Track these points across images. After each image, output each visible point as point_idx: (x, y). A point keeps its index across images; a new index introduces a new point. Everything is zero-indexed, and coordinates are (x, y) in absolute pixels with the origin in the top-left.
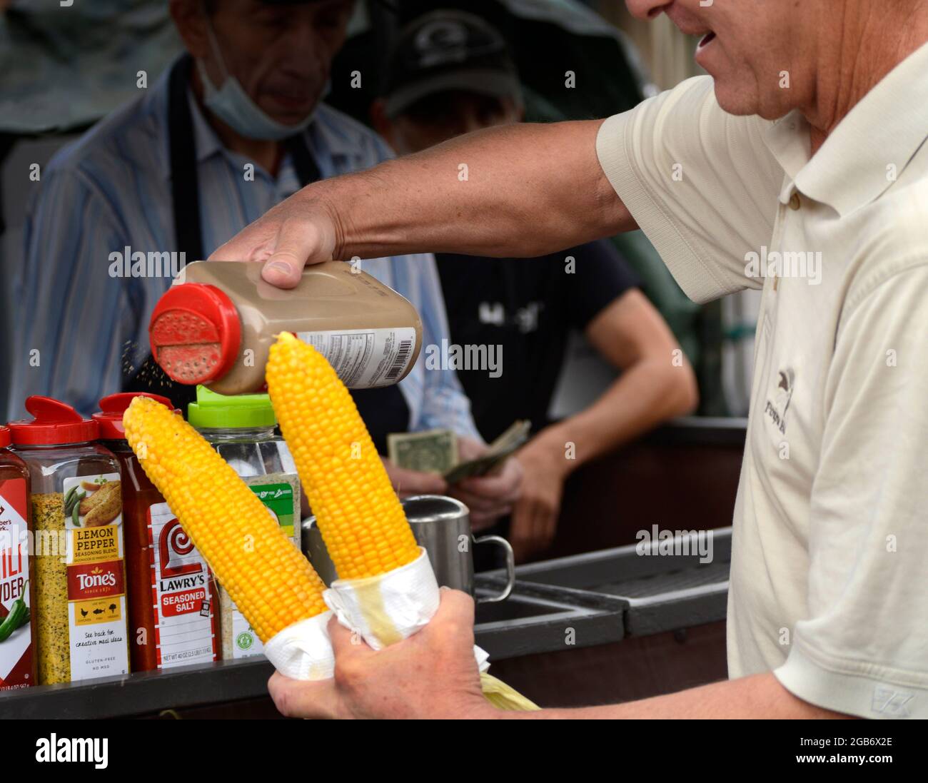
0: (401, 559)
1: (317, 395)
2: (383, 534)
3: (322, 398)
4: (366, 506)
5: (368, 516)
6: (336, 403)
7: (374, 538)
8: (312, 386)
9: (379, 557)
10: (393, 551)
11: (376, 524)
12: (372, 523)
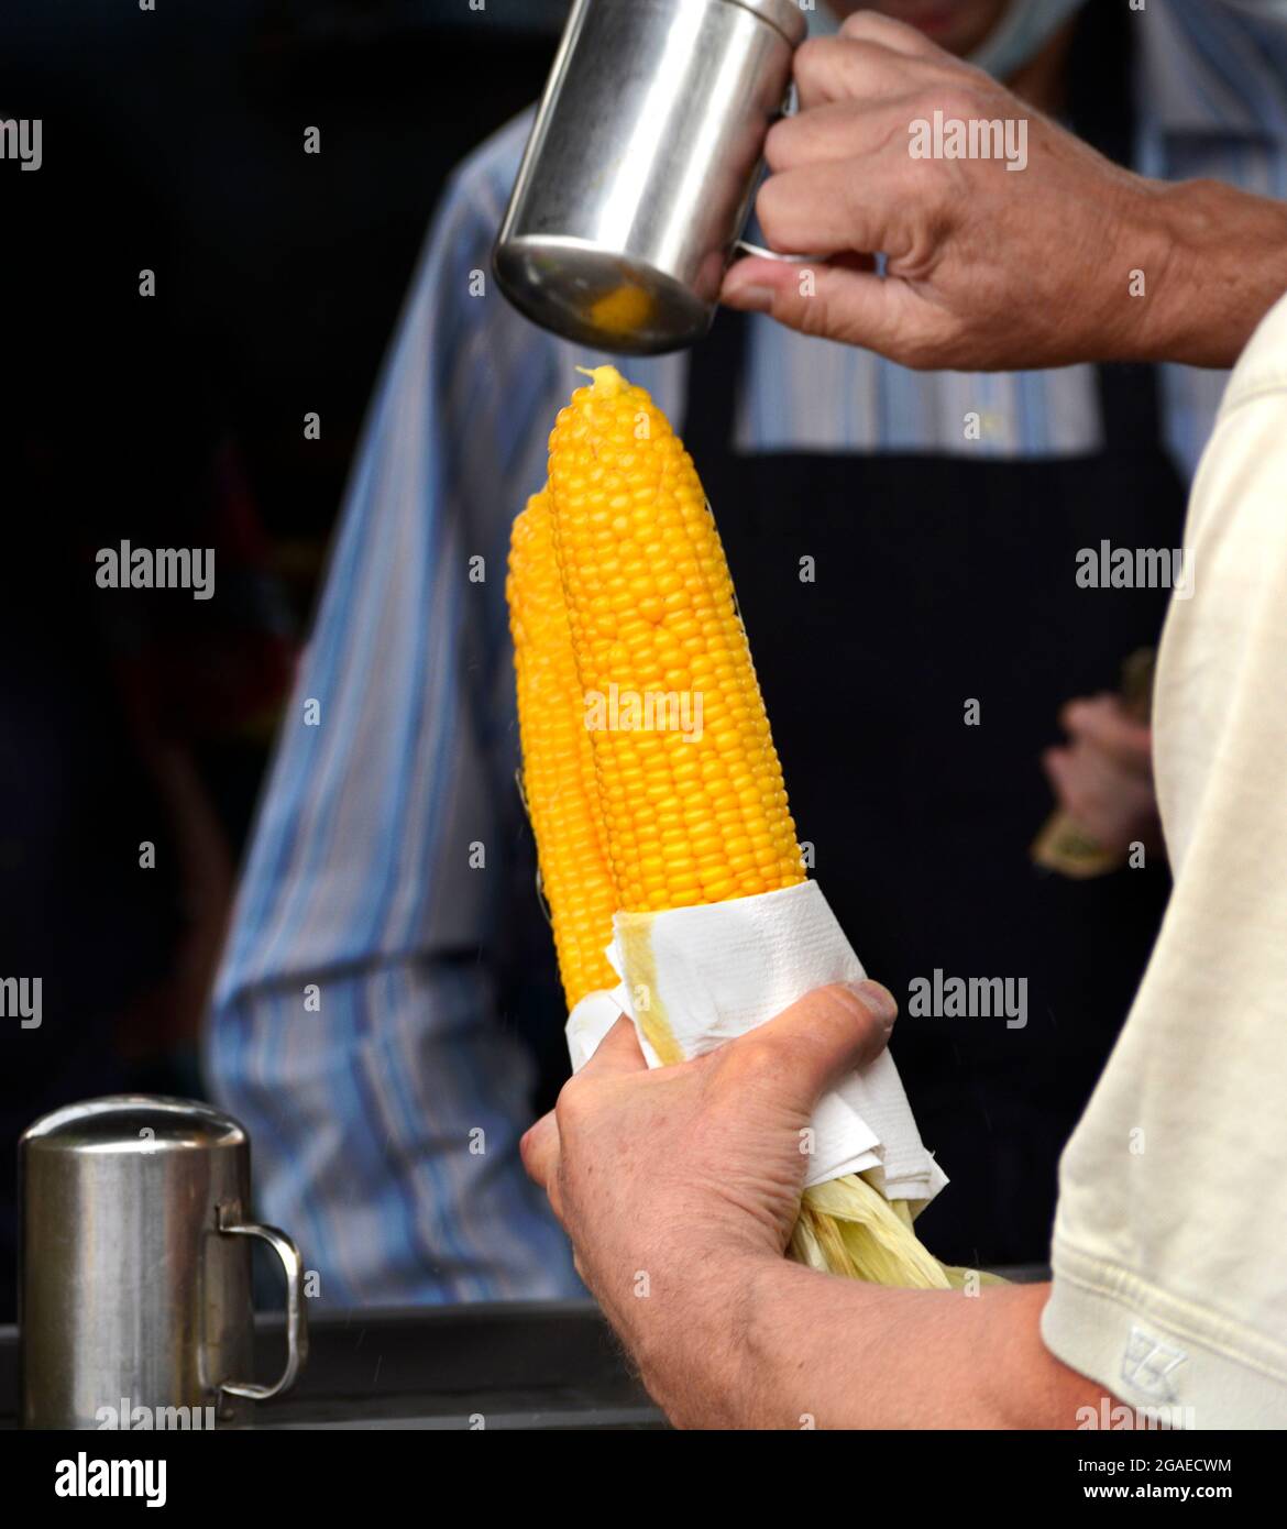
0: (710, 890)
1: (605, 506)
2: (684, 826)
3: (614, 514)
4: (659, 758)
5: (660, 782)
6: (643, 533)
7: (662, 830)
8: (599, 485)
9: (667, 874)
10: (697, 868)
11: (670, 803)
12: (663, 797)
